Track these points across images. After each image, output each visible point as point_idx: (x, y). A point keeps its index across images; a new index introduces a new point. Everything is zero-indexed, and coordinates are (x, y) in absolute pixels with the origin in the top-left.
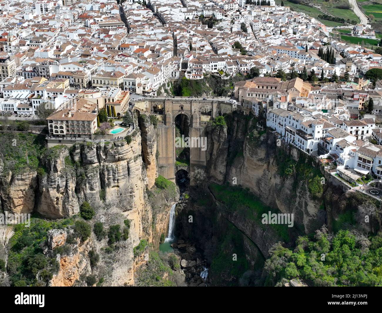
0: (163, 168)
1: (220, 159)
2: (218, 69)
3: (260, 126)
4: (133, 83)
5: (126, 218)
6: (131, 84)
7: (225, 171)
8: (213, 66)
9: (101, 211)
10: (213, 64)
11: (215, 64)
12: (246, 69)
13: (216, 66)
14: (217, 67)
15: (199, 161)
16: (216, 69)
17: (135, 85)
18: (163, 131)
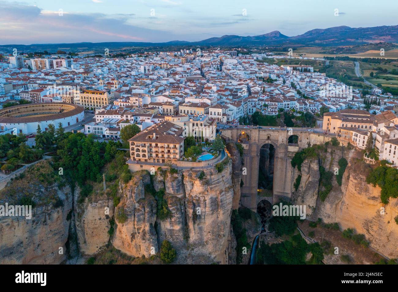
0: (246, 198)
1: (311, 192)
2: (290, 107)
3: (369, 159)
4: (218, 113)
5: (213, 261)
6: (217, 114)
7: (314, 205)
8: (286, 104)
9: (184, 252)
10: (286, 103)
11: (288, 103)
12: (314, 109)
13: (289, 104)
14: (290, 106)
15: (284, 193)
16: (288, 107)
17: (220, 115)
18: (248, 161)
